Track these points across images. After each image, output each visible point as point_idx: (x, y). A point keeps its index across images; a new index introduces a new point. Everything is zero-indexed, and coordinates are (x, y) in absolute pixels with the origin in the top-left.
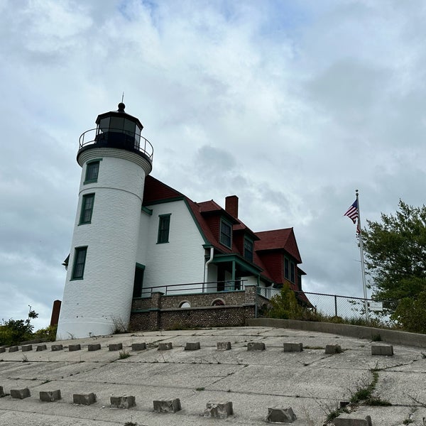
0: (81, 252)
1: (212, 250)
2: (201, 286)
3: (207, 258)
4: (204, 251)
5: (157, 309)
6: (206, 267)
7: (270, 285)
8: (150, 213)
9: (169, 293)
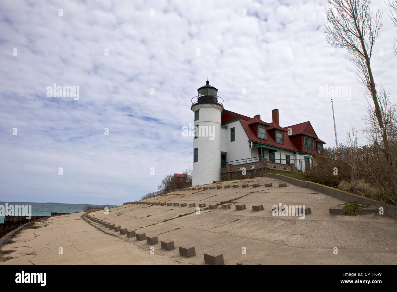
0: (196, 151)
1: (252, 142)
2: (245, 160)
3: (250, 146)
4: (249, 143)
5: (229, 171)
6: (251, 151)
7: (296, 153)
8: (226, 128)
9: (234, 164)
